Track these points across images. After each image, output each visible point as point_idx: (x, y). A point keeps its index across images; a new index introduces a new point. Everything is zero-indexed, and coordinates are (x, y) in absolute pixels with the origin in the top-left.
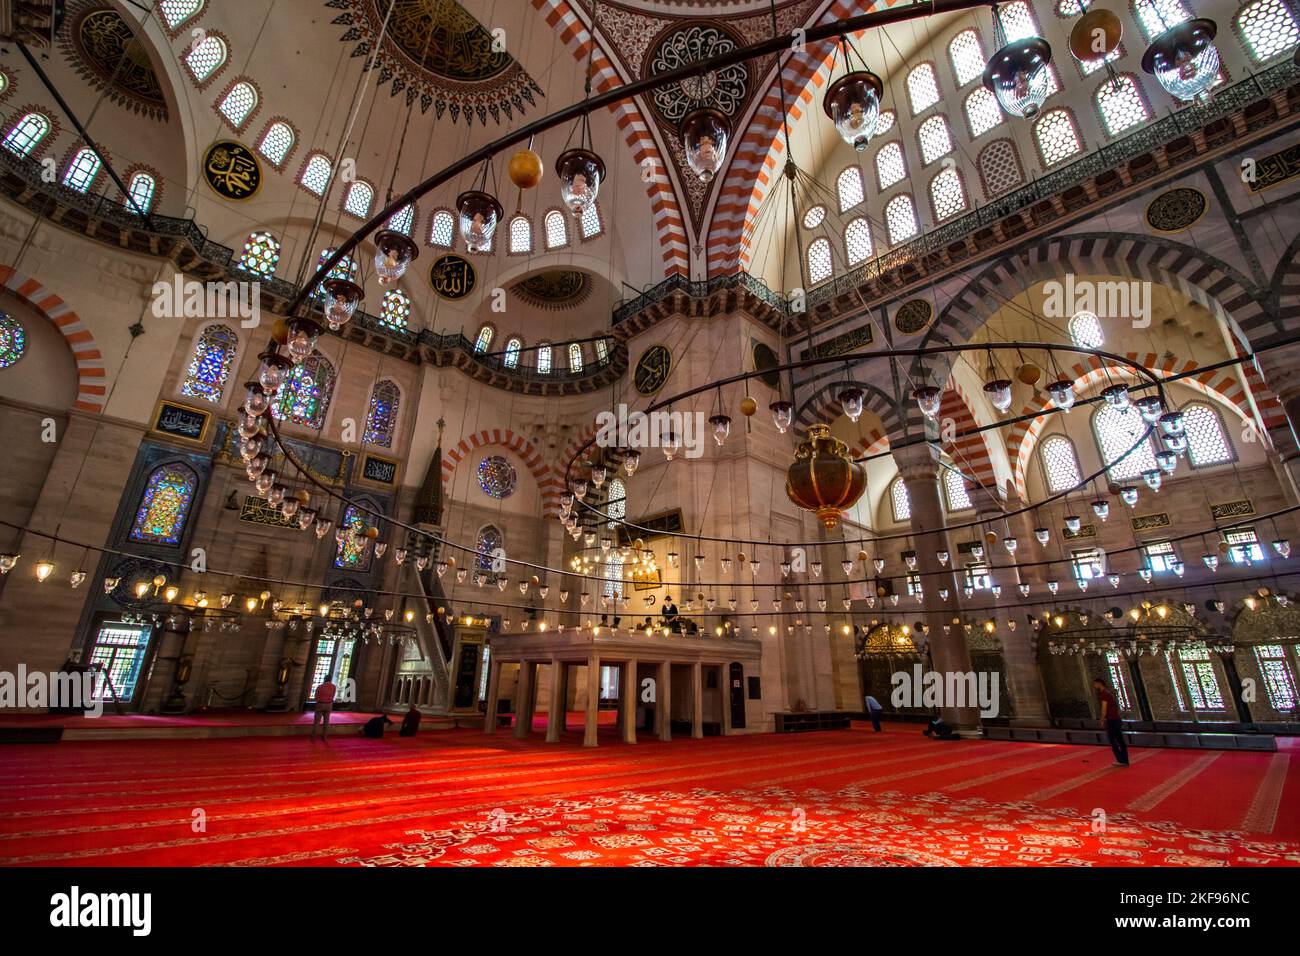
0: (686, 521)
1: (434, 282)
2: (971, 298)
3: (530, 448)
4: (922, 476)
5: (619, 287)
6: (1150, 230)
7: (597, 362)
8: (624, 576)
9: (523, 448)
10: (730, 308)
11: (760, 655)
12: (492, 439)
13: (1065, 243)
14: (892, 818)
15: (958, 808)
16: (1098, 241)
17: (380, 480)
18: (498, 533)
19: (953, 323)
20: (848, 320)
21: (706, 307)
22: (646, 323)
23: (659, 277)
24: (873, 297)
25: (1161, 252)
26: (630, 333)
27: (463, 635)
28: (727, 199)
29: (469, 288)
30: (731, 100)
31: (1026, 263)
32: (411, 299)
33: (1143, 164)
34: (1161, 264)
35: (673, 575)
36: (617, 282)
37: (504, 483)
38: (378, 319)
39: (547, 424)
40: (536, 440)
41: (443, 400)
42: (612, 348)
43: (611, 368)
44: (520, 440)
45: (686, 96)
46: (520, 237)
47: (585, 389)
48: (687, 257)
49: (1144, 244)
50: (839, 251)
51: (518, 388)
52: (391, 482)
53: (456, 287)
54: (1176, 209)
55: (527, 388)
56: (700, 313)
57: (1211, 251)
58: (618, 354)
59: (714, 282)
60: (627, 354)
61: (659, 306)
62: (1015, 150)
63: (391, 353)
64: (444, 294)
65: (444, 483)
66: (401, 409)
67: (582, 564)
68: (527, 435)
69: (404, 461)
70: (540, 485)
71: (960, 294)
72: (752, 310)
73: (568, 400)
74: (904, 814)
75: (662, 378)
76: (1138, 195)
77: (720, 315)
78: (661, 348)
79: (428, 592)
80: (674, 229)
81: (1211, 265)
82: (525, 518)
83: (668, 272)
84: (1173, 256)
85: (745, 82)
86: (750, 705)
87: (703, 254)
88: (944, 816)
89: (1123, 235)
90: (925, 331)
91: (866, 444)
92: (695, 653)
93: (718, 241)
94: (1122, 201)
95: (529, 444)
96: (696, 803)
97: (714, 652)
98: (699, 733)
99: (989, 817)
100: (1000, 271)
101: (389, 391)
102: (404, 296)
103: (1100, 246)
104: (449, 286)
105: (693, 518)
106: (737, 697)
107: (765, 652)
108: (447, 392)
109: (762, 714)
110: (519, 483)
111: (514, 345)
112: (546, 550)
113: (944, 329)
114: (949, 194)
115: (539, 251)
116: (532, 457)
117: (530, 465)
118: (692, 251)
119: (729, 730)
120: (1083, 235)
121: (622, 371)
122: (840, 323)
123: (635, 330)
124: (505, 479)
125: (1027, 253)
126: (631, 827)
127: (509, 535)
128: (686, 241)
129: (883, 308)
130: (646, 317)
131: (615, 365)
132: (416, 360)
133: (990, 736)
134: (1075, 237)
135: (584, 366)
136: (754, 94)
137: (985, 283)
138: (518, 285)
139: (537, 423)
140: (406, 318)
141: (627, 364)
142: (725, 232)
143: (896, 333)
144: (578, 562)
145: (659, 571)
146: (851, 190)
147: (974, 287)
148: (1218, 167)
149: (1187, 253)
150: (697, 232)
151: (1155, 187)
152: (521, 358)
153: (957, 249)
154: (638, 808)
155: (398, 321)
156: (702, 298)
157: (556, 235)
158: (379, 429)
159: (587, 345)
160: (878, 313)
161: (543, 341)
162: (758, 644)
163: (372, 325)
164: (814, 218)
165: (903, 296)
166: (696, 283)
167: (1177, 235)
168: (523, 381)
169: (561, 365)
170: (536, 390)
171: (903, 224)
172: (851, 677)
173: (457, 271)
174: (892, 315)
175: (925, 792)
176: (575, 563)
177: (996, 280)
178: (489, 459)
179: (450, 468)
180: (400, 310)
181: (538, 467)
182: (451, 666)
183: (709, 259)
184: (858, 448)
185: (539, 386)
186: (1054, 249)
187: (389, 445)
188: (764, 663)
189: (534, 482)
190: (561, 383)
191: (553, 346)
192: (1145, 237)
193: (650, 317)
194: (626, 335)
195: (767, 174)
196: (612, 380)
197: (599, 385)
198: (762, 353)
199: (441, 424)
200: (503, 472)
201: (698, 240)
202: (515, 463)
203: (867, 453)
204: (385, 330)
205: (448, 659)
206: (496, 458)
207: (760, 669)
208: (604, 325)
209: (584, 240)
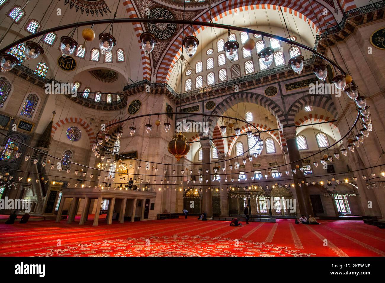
0: (139, 155)
1: (59, 63)
2: (224, 103)
3: (88, 126)
4: (207, 149)
5: (127, 79)
6: (265, 95)
7: (117, 101)
8: (116, 171)
9: (85, 126)
10: (161, 93)
11: (156, 196)
12: (74, 121)
13: (247, 94)
14: (185, 243)
15: (202, 239)
16: (254, 95)
17: (25, 130)
18: (71, 153)
19: (220, 109)
20: (193, 103)
21: (154, 91)
22: (135, 92)
23: (141, 79)
24: (201, 98)
25: (267, 101)
26: (129, 94)
27: (52, 188)
28: (164, 61)
29: (73, 68)
30: (170, 33)
31: (238, 97)
32: (49, 67)
33: (266, 79)
34: (266, 104)
35: (132, 171)
36: (127, 77)
37: (77, 136)
38: (34, 72)
39: (96, 119)
40: (91, 124)
41: (56, 104)
42: (122, 98)
43: (121, 104)
44: (85, 123)
45: (157, 27)
46: (95, 56)
47: (111, 109)
48: (151, 75)
49: (264, 98)
50: (194, 83)
51: (87, 105)
52: (30, 130)
53: (68, 67)
54: (271, 91)
55: (90, 106)
57: (277, 103)
58: (124, 101)
59: (157, 84)
60: (127, 100)
61: (139, 88)
62: (240, 68)
63: (37, 84)
64: (62, 67)
65: (52, 134)
66: (38, 105)
67: (101, 166)
68: (88, 121)
69: (36, 124)
70: (90, 139)
71: (222, 102)
72: (168, 95)
73: (104, 112)
74: (188, 242)
75: (137, 110)
76: (264, 86)
77: (158, 95)
78: (138, 101)
79: (39, 172)
80: (147, 66)
81: (276, 106)
82: (82, 149)
83: (144, 78)
84: (269, 102)
85: (175, 29)
86: (151, 212)
87: (155, 75)
88: (198, 242)
89: (260, 95)
90: (212, 110)
91: (194, 138)
92: (135, 196)
93: (161, 73)
94: (261, 87)
95: (88, 124)
96: (128, 242)
97: (141, 195)
98: (133, 221)
99: (209, 241)
100: (232, 98)
101: (34, 98)
102: (46, 66)
103: (254, 96)
104: (65, 65)
105: (141, 154)
106: (147, 209)
107: (157, 195)
108: (58, 102)
109: (153, 214)
110: (82, 137)
111: (87, 90)
112: (89, 160)
113: (217, 110)
114: (223, 75)
115: (101, 62)
116: (88, 129)
117: (87, 131)
118: (152, 74)
119: (143, 219)
120: (251, 93)
121: (124, 105)
122: (192, 103)
123: (131, 94)
124: (77, 135)
125: (239, 94)
126: (104, 251)
127: (75, 154)
128: (151, 70)
129: (203, 101)
130: (135, 90)
131: (122, 103)
133: (214, 219)
134: (250, 93)
135: (112, 102)
136: (177, 33)
137: (228, 100)
138: (92, 71)
139: (92, 117)
140: (46, 73)
141: (127, 104)
142: (163, 70)
143: (205, 109)
144: (100, 165)
145: (128, 170)
146: (199, 68)
147: (226, 101)
148: (281, 83)
149: (272, 102)
150: (155, 68)
151: (268, 85)
152: (89, 95)
153: (223, 90)
154: (108, 245)
155: (42, 74)
156: (153, 88)
157: (108, 58)
158: (28, 111)
159: (114, 95)
160: (202, 102)
161: (98, 91)
162: (155, 193)
163: (31, 73)
164: (189, 72)
165: (208, 99)
166: (152, 83)
167: (270, 97)
168: (89, 103)
169: (104, 100)
170: (93, 107)
171: (211, 80)
172: (181, 203)
173: (69, 62)
174: (205, 104)
175: (195, 235)
176: (99, 166)
177: (231, 100)
178: (72, 128)
179: (56, 129)
180: (44, 70)
181: (91, 132)
182: (45, 198)
183: (157, 77)
184: (192, 139)
185: (95, 106)
186: (245, 95)
187: (31, 117)
188: (157, 199)
189: (88, 137)
190: (103, 106)
191: (102, 93)
192: (264, 96)
193: (136, 91)
194: (127, 95)
195: (177, 57)
196: (121, 108)
197: (116, 109)
198: (168, 107)
199: (54, 113)
200: (77, 132)
201: (154, 71)
202: (81, 130)
203: (194, 141)
204: (36, 76)
205: (44, 196)
206: (74, 127)
207: (155, 201)
208: (121, 90)
209: (118, 62)
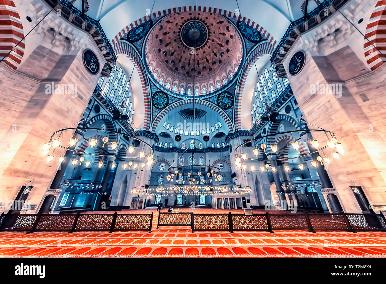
0: (236, 174)
1: (204, 140)
5: (226, 134)
6: (286, 113)
9: (224, 161)
11: (249, 196)
22: (228, 141)
28: (235, 117)
29: (209, 139)
30: (231, 101)
32: (202, 143)
38: (199, 148)
40: (226, 159)
49: (286, 117)
50: (255, 119)
51: (220, 151)
52: (205, 171)
56: (234, 138)
57: (293, 117)
59: (236, 132)
63: (201, 152)
64: (206, 141)
66: (204, 160)
69: (206, 167)
70: (229, 166)
71: (269, 127)
72: (242, 135)
77: (237, 137)
83: (230, 132)
85: (232, 97)
86: (248, 204)
87: (234, 127)
92: (235, 196)
93: (236, 124)
98: (236, 208)
101: (202, 158)
106: (244, 203)
108: (209, 156)
115: (216, 131)
128: (231, 125)
132: (204, 152)
134: (281, 115)
136: (234, 99)
137: (271, 125)
138: (215, 136)
139: (225, 156)
140: (202, 147)
150: (233, 123)
151: (285, 105)
152: (220, 146)
156: (234, 136)
157: (217, 128)
158: (202, 164)
170: (223, 151)
173: (206, 137)
181: (228, 163)
199: (210, 161)
209: (220, 127)
